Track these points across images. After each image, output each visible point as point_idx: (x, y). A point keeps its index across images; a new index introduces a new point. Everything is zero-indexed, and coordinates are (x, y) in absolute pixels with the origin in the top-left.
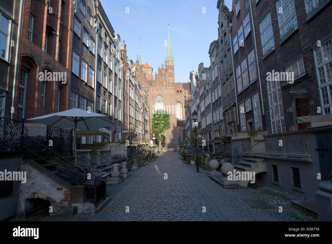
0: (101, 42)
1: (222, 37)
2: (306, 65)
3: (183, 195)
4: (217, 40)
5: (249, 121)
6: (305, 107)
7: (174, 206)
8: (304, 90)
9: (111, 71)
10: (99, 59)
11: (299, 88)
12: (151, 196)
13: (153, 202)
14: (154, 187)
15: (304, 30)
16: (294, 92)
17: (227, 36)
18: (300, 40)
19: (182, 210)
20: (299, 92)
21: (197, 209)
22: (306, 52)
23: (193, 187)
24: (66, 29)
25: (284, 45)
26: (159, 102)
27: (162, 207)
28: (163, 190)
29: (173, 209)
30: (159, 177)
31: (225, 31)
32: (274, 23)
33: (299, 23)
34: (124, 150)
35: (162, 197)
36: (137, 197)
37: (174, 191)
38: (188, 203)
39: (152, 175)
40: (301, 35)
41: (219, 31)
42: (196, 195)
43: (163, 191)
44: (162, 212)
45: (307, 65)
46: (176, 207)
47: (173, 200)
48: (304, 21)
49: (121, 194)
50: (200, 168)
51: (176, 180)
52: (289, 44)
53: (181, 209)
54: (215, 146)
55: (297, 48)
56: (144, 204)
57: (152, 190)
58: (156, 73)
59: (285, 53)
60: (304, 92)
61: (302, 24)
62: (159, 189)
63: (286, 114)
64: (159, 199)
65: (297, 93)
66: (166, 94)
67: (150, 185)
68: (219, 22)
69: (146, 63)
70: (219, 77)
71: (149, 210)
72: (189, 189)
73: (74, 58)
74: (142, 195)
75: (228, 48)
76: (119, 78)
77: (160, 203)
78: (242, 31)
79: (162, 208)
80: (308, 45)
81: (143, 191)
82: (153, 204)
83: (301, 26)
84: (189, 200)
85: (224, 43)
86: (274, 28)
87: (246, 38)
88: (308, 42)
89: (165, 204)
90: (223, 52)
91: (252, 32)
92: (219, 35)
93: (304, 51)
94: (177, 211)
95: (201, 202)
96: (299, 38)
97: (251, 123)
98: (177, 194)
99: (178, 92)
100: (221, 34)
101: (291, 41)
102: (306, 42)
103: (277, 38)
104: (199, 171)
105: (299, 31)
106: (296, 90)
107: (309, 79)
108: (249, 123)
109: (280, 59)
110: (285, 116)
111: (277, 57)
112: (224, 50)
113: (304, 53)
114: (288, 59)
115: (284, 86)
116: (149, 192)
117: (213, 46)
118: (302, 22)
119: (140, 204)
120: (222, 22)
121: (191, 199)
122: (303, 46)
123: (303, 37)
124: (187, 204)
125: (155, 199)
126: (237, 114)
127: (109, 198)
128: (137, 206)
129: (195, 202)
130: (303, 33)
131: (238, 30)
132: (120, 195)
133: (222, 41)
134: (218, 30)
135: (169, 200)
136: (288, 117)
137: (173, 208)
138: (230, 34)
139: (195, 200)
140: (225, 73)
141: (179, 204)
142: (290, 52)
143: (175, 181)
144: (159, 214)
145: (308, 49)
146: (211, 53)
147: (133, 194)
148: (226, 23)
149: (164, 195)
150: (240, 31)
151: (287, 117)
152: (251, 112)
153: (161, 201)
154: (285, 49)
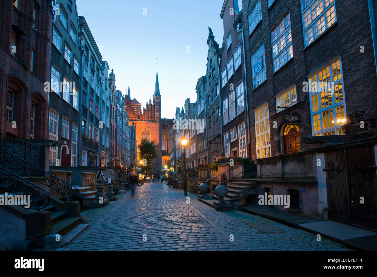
0: (87, 65)
1: (210, 72)
2: (298, 94)
3: (177, 220)
4: (205, 76)
5: (234, 150)
6: (293, 135)
7: (170, 233)
8: (297, 117)
9: (98, 98)
10: (85, 82)
11: (292, 115)
12: (141, 221)
13: (143, 228)
14: (143, 210)
15: (300, 59)
16: (287, 118)
17: (215, 71)
18: (295, 69)
19: (180, 239)
20: (292, 118)
21: (198, 236)
22: (300, 81)
23: (186, 210)
24: (41, 37)
25: (276, 76)
26: (146, 134)
27: (154, 235)
28: (154, 213)
29: (169, 238)
30: (147, 200)
31: (213, 66)
32: (267, 54)
33: (295, 52)
34: (111, 174)
35: (153, 222)
36: (123, 223)
37: (167, 215)
38: (185, 229)
39: (140, 198)
40: (296, 64)
41: (208, 66)
42: (191, 219)
43: (154, 215)
44: (155, 243)
45: (300, 93)
46: (172, 235)
47: (167, 226)
48: (300, 50)
49: (104, 219)
50: (187, 192)
51: (166, 203)
52: (282, 74)
53: (180, 237)
54: (200, 172)
55: (291, 77)
56: (132, 232)
57: (141, 214)
58: (144, 108)
59: (277, 83)
60: (297, 119)
61: (298, 53)
62: (148, 213)
63: (273, 142)
64: (150, 224)
65: (290, 120)
66: (152, 128)
67: (139, 208)
68: (208, 58)
69: (135, 99)
70: (205, 110)
71: (138, 240)
72: (182, 212)
73: (53, 73)
74: (128, 220)
75: (216, 83)
76: (107, 107)
77: (151, 230)
78: (232, 64)
79: (155, 237)
80: (302, 74)
81: (130, 215)
82: (142, 231)
83: (297, 55)
84: (185, 225)
85: (211, 78)
86: (267, 59)
87: (235, 71)
88: (303, 71)
89: (157, 232)
90: (210, 87)
91: (243, 65)
92: (207, 70)
93: (298, 80)
94: (174, 241)
95: (200, 227)
96: (293, 67)
97: (235, 152)
98: (169, 219)
99: (164, 126)
100: (209, 69)
101: (284, 71)
102: (301, 70)
103: (270, 68)
104: (187, 194)
105: (294, 60)
106: (289, 117)
107: (301, 107)
108: (233, 152)
109: (271, 89)
110: (272, 143)
111: (268, 87)
112: (211, 85)
113: (298, 81)
114: (279, 88)
115: (273, 115)
116: (137, 216)
117: (200, 83)
118: (299, 50)
119: (126, 232)
120: (211, 57)
121: (187, 223)
122: (298, 75)
123: (298, 65)
124: (185, 231)
125: (145, 225)
126: (221, 144)
127: (88, 224)
128: (123, 235)
129: (192, 227)
130: (298, 61)
131: (227, 64)
132: (103, 221)
133: (210, 77)
134: (206, 66)
135: (162, 226)
136: (275, 144)
137: (168, 236)
138: (219, 69)
139: (192, 226)
140: (211, 106)
141: (175, 231)
142: (281, 82)
143: (164, 203)
144: (152, 246)
145: (303, 77)
146: (198, 88)
147: (118, 219)
148: (215, 59)
149: (155, 219)
150: (230, 65)
151: (273, 145)
152: (237, 141)
153: (152, 228)
154: (277, 79)
